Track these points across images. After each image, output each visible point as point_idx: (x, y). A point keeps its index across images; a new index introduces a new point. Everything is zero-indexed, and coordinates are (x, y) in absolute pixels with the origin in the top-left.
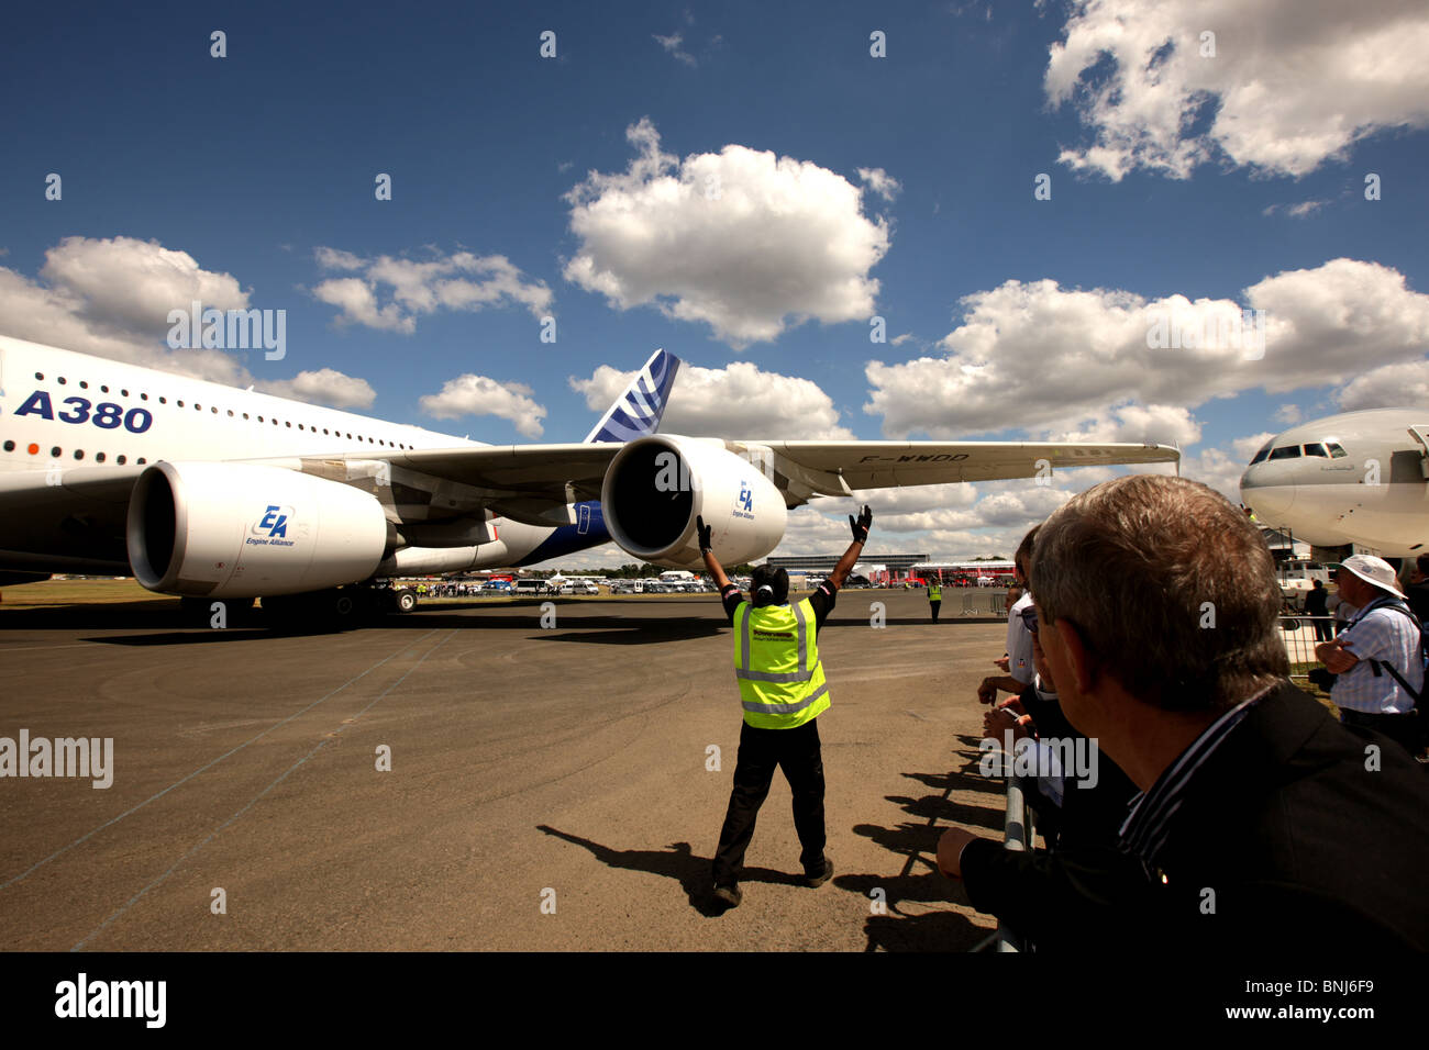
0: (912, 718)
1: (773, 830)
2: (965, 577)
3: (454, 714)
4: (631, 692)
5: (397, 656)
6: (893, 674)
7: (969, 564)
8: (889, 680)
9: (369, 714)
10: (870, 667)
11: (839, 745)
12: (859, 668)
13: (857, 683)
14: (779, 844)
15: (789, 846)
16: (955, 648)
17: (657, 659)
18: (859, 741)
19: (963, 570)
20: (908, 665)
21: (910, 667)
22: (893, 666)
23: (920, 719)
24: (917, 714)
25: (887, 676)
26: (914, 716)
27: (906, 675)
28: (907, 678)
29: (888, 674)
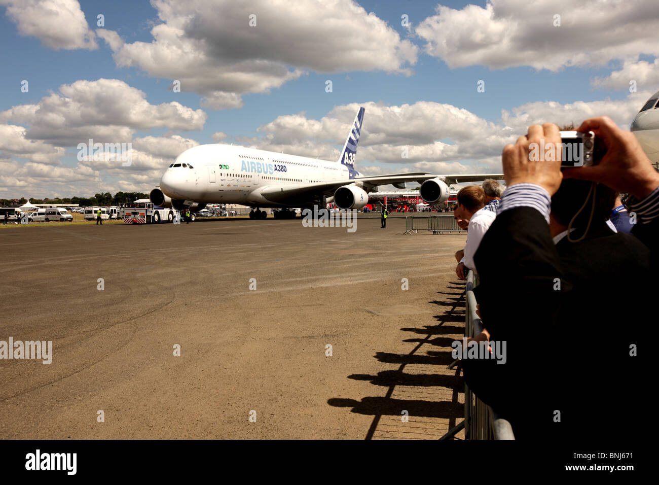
0: (370, 314)
1: (261, 406)
2: (406, 204)
6: (351, 281)
7: (410, 193)
8: (349, 285)
10: (330, 276)
11: (310, 337)
12: (320, 277)
13: (322, 289)
14: (267, 416)
15: (275, 417)
16: (401, 260)
18: (327, 333)
19: (405, 198)
20: (363, 273)
21: (365, 275)
22: (350, 274)
23: (375, 314)
24: (372, 311)
25: (346, 283)
26: (370, 312)
27: (362, 281)
28: (363, 283)
29: (345, 281)
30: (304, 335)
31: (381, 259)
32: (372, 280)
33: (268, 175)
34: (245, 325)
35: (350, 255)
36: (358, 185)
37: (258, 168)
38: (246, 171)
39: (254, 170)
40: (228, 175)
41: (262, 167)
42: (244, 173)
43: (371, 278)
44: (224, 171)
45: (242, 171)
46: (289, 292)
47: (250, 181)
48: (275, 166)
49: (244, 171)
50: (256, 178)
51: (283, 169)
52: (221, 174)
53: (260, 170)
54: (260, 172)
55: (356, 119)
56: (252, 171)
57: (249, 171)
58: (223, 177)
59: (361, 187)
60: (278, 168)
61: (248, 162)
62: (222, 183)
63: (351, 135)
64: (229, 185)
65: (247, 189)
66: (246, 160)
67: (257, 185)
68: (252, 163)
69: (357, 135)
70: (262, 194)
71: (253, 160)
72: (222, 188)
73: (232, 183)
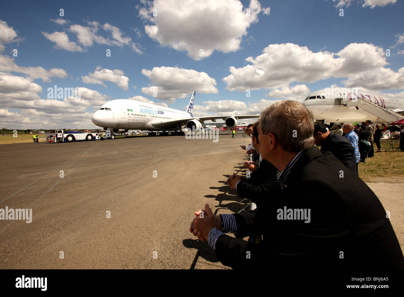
1: (191, 190)
3: (102, 168)
4: (151, 159)
5: (82, 153)
9: (76, 169)
10: (212, 151)
11: (206, 170)
12: (210, 151)
13: (210, 155)
16: (234, 146)
17: (157, 151)
18: (211, 168)
20: (222, 150)
22: (219, 150)
25: (217, 153)
28: (222, 153)
33: (155, 115)
34: (187, 166)
36: (197, 120)
37: (149, 112)
38: (143, 113)
39: (147, 112)
40: (132, 114)
41: (152, 112)
43: (224, 151)
44: (130, 112)
45: (141, 112)
47: (145, 118)
48: (158, 111)
49: (142, 113)
50: (148, 116)
51: (162, 113)
52: (128, 114)
53: (150, 113)
54: (151, 114)
56: (146, 113)
57: (144, 113)
58: (129, 116)
59: (198, 121)
60: (160, 112)
61: (144, 109)
62: (129, 118)
63: (191, 101)
64: (133, 120)
65: (144, 122)
66: (143, 108)
67: (149, 120)
68: (146, 109)
69: (193, 102)
70: (152, 125)
71: (147, 108)
72: (129, 121)
73: (135, 119)
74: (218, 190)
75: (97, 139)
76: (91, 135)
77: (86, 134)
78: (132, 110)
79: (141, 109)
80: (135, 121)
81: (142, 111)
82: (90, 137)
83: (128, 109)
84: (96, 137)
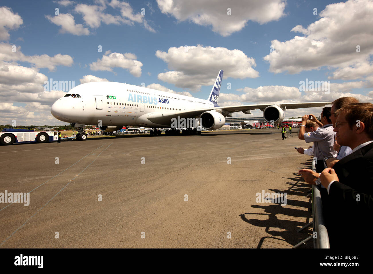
0: (271, 172)
1: (225, 208)
2: (287, 124)
3: (112, 173)
4: (171, 164)
5: (90, 155)
6: (263, 157)
7: (289, 120)
8: (262, 159)
9: (83, 174)
10: (254, 155)
11: (245, 181)
12: (250, 155)
13: (250, 160)
14: (227, 212)
15: (230, 213)
16: (285, 149)
17: (179, 154)
18: (252, 179)
19: (287, 122)
20: (268, 154)
21: (269, 155)
22: (263, 155)
23: (273, 172)
24: (272, 171)
25: (261, 158)
26: (271, 171)
27: (267, 158)
28: (268, 158)
29: (261, 157)
30: (243, 180)
31: (276, 148)
32: (272, 157)
33: (153, 105)
34: (219, 175)
35: (262, 147)
36: (218, 111)
37: (144, 99)
38: (133, 101)
39: (140, 101)
40: (114, 104)
41: (148, 99)
42: (130, 102)
43: (272, 156)
44: (110, 100)
45: (129, 101)
46: (237, 162)
47: (136, 109)
48: (159, 99)
50: (142, 106)
51: (166, 101)
52: (108, 103)
53: (145, 101)
54: (146, 102)
55: (218, 76)
56: (138, 102)
57: (135, 101)
58: (109, 105)
60: (162, 101)
61: (135, 95)
62: (109, 109)
63: (215, 85)
64: (116, 112)
65: (135, 114)
66: (133, 94)
67: (143, 112)
68: (138, 96)
69: (219, 85)
70: (148, 119)
71: (140, 94)
72: (109, 114)
73: (119, 110)
74: (264, 210)
75: (55, 139)
76: (46, 135)
77: (37, 133)
78: (115, 98)
79: (130, 95)
80: (119, 113)
81: (131, 98)
82: (43, 138)
83: (107, 96)
84: (54, 137)
